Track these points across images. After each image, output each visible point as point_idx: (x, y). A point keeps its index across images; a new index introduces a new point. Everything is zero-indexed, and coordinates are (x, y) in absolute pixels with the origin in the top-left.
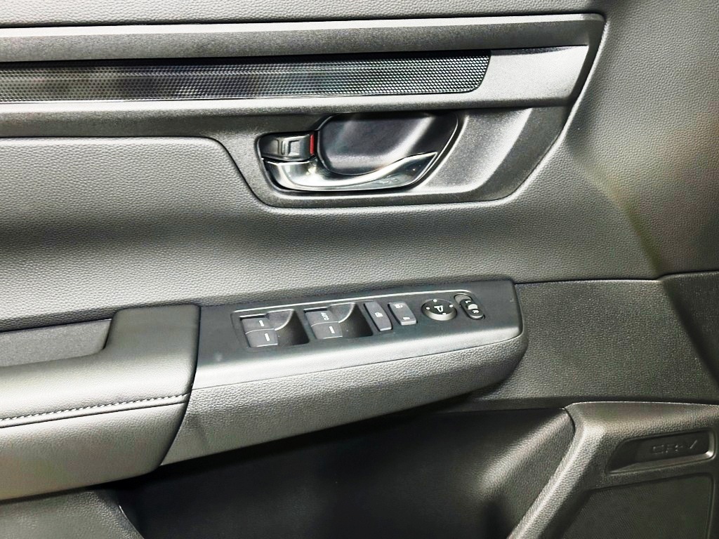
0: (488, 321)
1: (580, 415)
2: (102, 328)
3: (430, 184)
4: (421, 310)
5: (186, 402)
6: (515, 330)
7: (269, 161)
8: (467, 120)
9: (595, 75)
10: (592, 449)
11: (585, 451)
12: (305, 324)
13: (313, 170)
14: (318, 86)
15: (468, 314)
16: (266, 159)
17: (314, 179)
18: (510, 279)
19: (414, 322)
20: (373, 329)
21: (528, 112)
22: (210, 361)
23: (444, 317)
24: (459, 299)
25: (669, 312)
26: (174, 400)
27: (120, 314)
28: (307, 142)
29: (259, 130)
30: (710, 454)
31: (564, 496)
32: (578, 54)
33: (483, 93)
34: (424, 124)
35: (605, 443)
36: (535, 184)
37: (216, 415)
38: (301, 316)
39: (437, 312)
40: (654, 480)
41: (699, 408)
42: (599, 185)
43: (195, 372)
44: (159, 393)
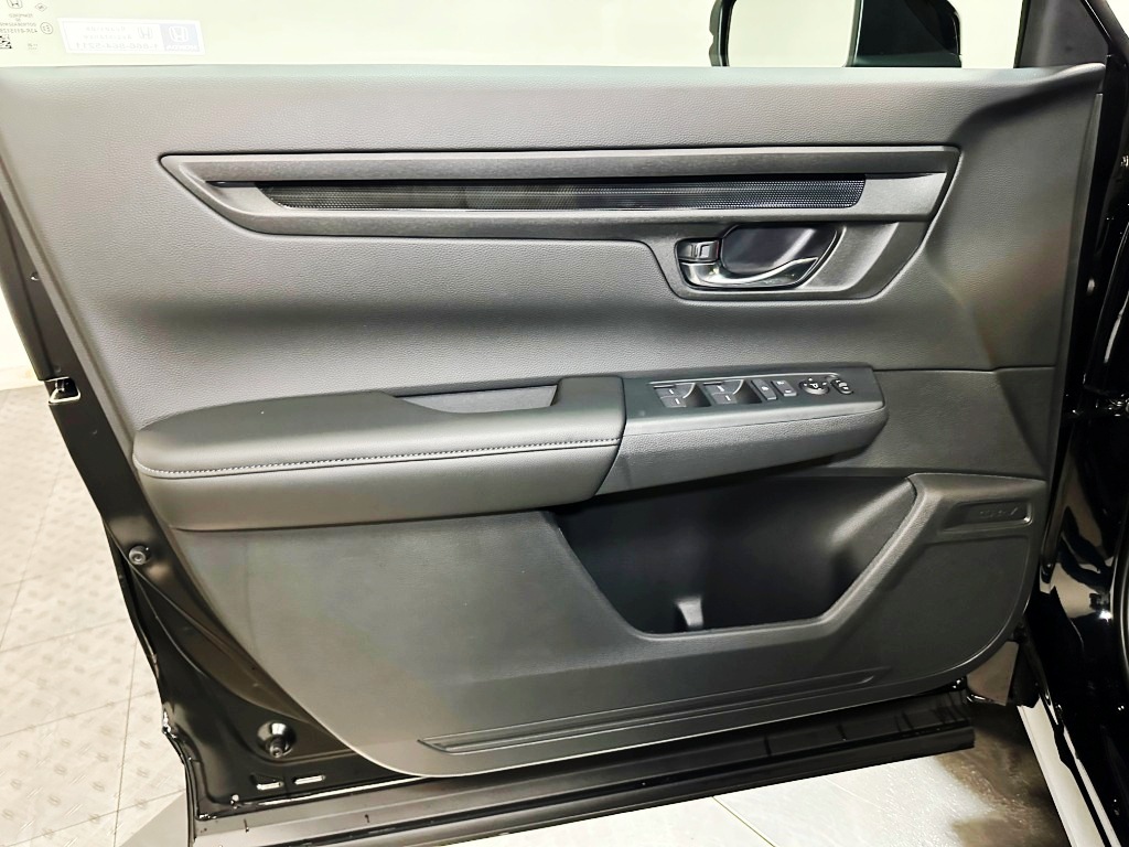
0: (856, 395)
1: (921, 484)
2: (550, 392)
3: (811, 284)
4: (800, 386)
5: (619, 445)
6: (880, 403)
7: (683, 262)
8: (845, 230)
9: (950, 196)
10: (932, 509)
11: (925, 510)
12: (706, 394)
13: (716, 270)
14: (727, 200)
15: (840, 390)
16: (680, 261)
17: (717, 278)
18: (870, 367)
19: (794, 394)
20: (762, 399)
21: (896, 225)
22: (636, 416)
23: (819, 392)
24: (829, 380)
25: (1000, 398)
26: (610, 442)
27: (563, 381)
28: (714, 246)
29: (679, 236)
30: (1027, 520)
31: (905, 548)
32: (937, 180)
33: (860, 209)
34: (808, 234)
35: (942, 505)
36: (897, 286)
37: (639, 457)
38: (702, 388)
39: (812, 387)
40: (981, 539)
41: (1022, 482)
42: (951, 290)
43: (625, 424)
44: (599, 437)
